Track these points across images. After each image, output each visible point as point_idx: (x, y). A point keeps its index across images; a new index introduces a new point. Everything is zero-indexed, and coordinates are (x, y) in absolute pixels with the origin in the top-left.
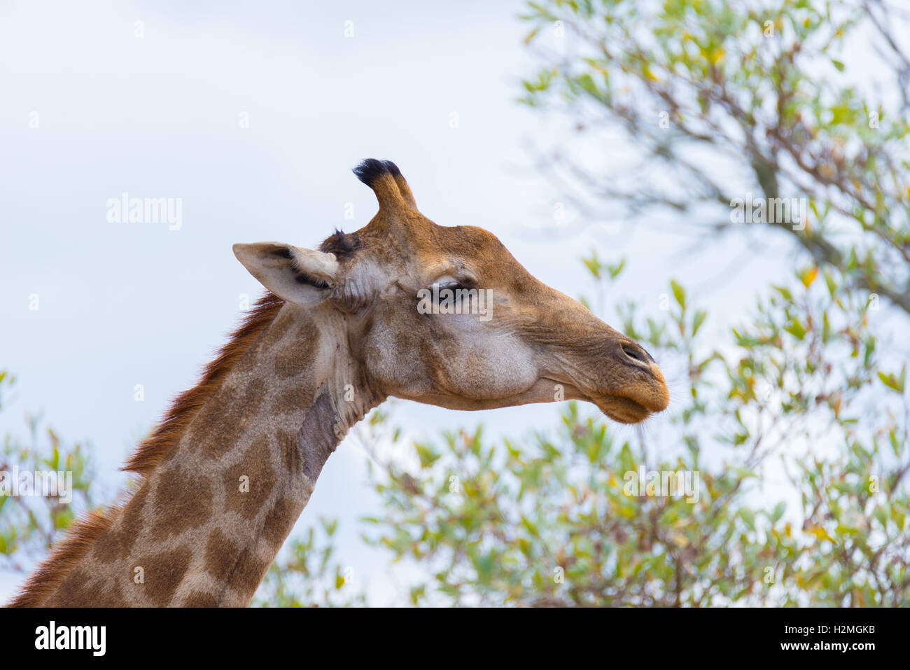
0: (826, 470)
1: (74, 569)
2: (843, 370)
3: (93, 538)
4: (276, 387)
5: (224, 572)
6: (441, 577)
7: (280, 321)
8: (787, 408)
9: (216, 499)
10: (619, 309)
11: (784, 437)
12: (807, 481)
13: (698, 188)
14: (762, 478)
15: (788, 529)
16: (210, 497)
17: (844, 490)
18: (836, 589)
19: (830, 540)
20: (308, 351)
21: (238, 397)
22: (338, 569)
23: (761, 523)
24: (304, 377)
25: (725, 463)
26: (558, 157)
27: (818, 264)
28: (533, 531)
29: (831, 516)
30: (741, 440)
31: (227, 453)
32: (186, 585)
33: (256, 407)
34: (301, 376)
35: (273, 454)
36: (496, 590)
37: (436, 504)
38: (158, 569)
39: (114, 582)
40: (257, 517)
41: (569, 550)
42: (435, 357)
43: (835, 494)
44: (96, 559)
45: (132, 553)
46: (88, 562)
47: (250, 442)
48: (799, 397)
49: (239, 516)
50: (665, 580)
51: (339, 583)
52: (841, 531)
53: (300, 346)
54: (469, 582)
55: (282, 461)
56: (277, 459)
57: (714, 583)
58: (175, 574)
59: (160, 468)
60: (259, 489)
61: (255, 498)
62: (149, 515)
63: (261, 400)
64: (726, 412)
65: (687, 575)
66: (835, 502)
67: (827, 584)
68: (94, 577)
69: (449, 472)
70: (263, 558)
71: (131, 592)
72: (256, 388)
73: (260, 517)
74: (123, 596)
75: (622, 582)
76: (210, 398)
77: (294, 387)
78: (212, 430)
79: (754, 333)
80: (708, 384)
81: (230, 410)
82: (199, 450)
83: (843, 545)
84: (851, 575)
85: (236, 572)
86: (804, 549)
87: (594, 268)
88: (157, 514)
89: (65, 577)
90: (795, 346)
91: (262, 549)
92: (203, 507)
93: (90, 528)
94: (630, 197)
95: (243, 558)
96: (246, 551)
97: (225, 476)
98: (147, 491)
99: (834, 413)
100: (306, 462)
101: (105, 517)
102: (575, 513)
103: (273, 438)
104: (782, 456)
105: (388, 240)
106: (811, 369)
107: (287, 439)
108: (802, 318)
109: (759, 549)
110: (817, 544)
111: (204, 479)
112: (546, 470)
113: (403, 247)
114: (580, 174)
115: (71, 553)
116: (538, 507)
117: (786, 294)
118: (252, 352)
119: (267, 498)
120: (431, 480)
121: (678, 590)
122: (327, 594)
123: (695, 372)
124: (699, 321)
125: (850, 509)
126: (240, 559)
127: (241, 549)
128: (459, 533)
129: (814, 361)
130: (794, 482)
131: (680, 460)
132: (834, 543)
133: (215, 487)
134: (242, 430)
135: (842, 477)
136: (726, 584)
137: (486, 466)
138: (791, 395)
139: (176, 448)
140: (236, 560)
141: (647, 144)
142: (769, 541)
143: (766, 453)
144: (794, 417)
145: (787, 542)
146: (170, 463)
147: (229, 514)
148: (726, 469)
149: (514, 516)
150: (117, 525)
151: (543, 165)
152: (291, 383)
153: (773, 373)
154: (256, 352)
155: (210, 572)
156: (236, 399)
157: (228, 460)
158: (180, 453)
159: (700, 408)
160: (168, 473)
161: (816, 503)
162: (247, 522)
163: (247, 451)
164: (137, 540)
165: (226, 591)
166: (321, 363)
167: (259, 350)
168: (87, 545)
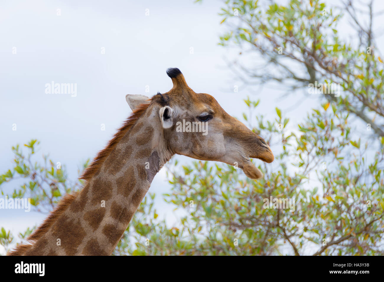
0: (332, 176)
1: (63, 214)
2: (338, 140)
3: (70, 203)
4: (136, 149)
5: (117, 217)
6: (192, 214)
7: (138, 125)
8: (318, 153)
9: (114, 190)
10: (257, 118)
11: (317, 164)
12: (325, 180)
13: (286, 74)
14: (309, 179)
15: (317, 197)
16: (112, 189)
17: (338, 183)
18: (335, 219)
19: (333, 201)
20: (149, 136)
21: (122, 152)
22: (155, 211)
23: (308, 194)
24: (148, 145)
25: (295, 173)
26: (235, 62)
27: (329, 102)
28: (226, 198)
29: (333, 193)
30: (301, 165)
31: (118, 173)
32: (104, 222)
33: (129, 156)
34: (147, 144)
35: (135, 173)
36: (213, 219)
37: (191, 188)
38: (93, 215)
39: (78, 220)
40: (129, 196)
41: (239, 204)
42: (196, 140)
43: (335, 184)
44: (71, 211)
45: (84, 209)
46: (68, 212)
47: (127, 169)
48: (322, 149)
49: (122, 196)
50: (274, 215)
51: (156, 216)
52: (337, 198)
53: (146, 134)
54: (203, 216)
55: (139, 175)
56: (137, 175)
57: (291, 216)
58: (100, 218)
59: (93, 178)
60: (130, 186)
61: (128, 189)
62: (90, 195)
63: (131, 153)
64: (296, 155)
65: (282, 214)
66: (335, 187)
67: (332, 217)
68: (70, 218)
69: (195, 176)
70: (132, 211)
71: (84, 224)
72: (129, 149)
73: (130, 196)
74: (81, 225)
75: (258, 216)
76: (111, 153)
77: (143, 149)
78: (112, 164)
79: (306, 127)
80: (290, 145)
81: (119, 157)
82: (107, 172)
83: (338, 203)
84: (341, 214)
85: (122, 216)
86: (324, 204)
87: (248, 103)
88: (93, 195)
89: (60, 217)
90: (321, 131)
91: (132, 208)
92: (109, 193)
93: (69, 199)
94: (261, 77)
95: (125, 211)
96: (125, 209)
97: (117, 181)
98: (89, 187)
99: (335, 155)
100: (148, 176)
101: (74, 196)
102: (241, 191)
103: (135, 167)
104: (316, 171)
105: (182, 98)
106: (327, 140)
107: (141, 168)
108: (324, 121)
109: (307, 205)
110: (329, 203)
111: (109, 182)
112: (231, 175)
113: (188, 100)
114: (243, 68)
115: (62, 208)
116: (228, 189)
117: (318, 113)
118: (127, 136)
119: (133, 189)
120: (189, 179)
121: (278, 219)
122: (151, 221)
123: (285, 141)
124: (286, 122)
125: (340, 190)
126: (123, 211)
127: (124, 208)
128: (199, 198)
129: (327, 136)
130: (320, 180)
131: (279, 172)
132: (334, 202)
133: (113, 185)
134: (124, 164)
135: (338, 178)
136: (295, 217)
137: (209, 174)
138: (319, 149)
139: (99, 171)
140: (122, 212)
141: (268, 58)
142: (311, 201)
143: (310, 169)
144: (320, 157)
145: (317, 202)
146: (97, 176)
147: (119, 195)
148: (296, 175)
149: (219, 192)
150: (78, 199)
151: (230, 66)
152: (143, 148)
153: (313, 141)
154: (129, 136)
155: (112, 217)
156: (121, 153)
157: (118, 175)
158: (101, 173)
159: (286, 153)
160: (96, 180)
161: (328, 188)
162: (125, 198)
163: (125, 172)
164: (86, 205)
165: (119, 223)
166: (154, 140)
167: (130, 135)
168: (67, 206)
